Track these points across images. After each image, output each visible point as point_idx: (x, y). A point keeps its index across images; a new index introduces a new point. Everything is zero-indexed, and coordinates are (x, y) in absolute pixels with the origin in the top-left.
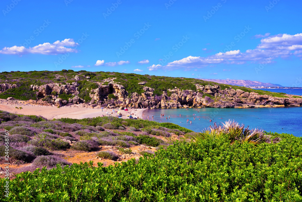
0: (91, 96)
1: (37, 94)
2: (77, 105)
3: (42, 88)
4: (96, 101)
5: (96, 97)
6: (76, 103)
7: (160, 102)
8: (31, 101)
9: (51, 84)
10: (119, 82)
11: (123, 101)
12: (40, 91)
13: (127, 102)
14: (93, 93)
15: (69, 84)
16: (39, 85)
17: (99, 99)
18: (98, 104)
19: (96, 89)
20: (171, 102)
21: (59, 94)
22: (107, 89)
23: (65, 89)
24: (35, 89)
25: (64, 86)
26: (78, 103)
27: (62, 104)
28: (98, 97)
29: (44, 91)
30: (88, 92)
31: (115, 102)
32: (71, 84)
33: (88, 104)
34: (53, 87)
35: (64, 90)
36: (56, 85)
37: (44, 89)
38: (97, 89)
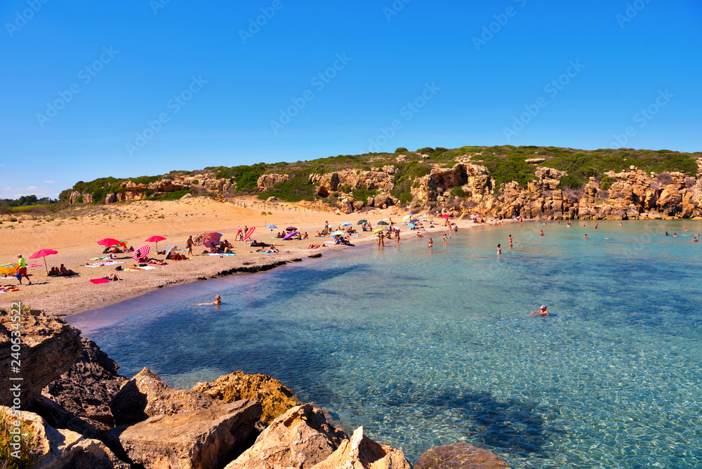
0: (413, 191)
1: (317, 190)
2: (382, 210)
3: (325, 179)
4: (421, 201)
5: (420, 194)
6: (381, 207)
7: (575, 205)
8: (302, 202)
9: (344, 171)
10: (480, 161)
11: (480, 201)
12: (322, 185)
13: (489, 204)
14: (417, 185)
15: (377, 169)
16: (322, 173)
17: (427, 197)
18: (423, 209)
19: (425, 178)
20: (609, 203)
21: (354, 190)
22: (451, 176)
23: (366, 179)
24: (315, 181)
25: (365, 173)
26: (384, 206)
27: (352, 208)
28: (425, 194)
29: (327, 185)
30: (410, 184)
31: (462, 203)
32: (381, 170)
33: (404, 209)
34: (346, 177)
35: (364, 182)
36: (352, 173)
37: (328, 180)
38: (427, 177)
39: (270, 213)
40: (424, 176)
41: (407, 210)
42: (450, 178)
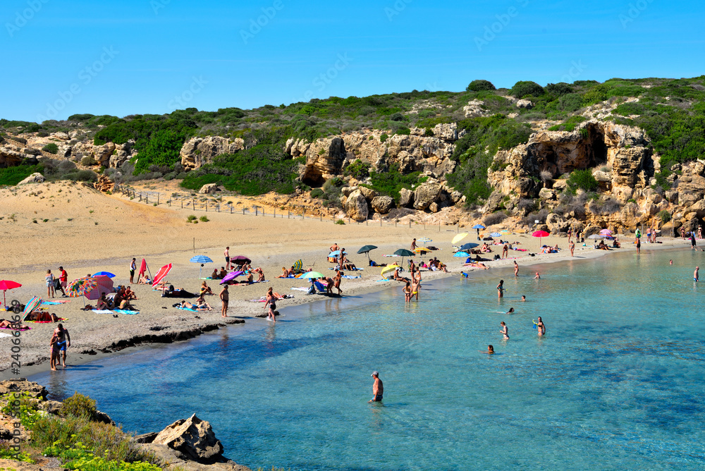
0: (492, 178)
1: (300, 171)
2: (429, 216)
3: (316, 151)
4: (507, 199)
5: (506, 184)
6: (427, 209)
8: (270, 196)
9: (355, 135)
10: (633, 116)
11: (627, 201)
12: (310, 162)
13: (644, 207)
14: (500, 166)
15: (423, 131)
16: (311, 137)
17: (518, 190)
18: (510, 214)
19: (515, 151)
21: (374, 173)
22: (570, 147)
23: (399, 151)
24: (298, 153)
25: (398, 139)
26: (434, 206)
27: (368, 209)
28: (515, 184)
29: (321, 162)
30: (486, 162)
31: (589, 203)
32: (429, 133)
33: (472, 214)
34: (359, 146)
35: (396, 157)
36: (371, 138)
37: (323, 152)
38: (520, 150)
39: (205, 219)
40: (514, 146)
41: (478, 215)
42: (568, 151)
